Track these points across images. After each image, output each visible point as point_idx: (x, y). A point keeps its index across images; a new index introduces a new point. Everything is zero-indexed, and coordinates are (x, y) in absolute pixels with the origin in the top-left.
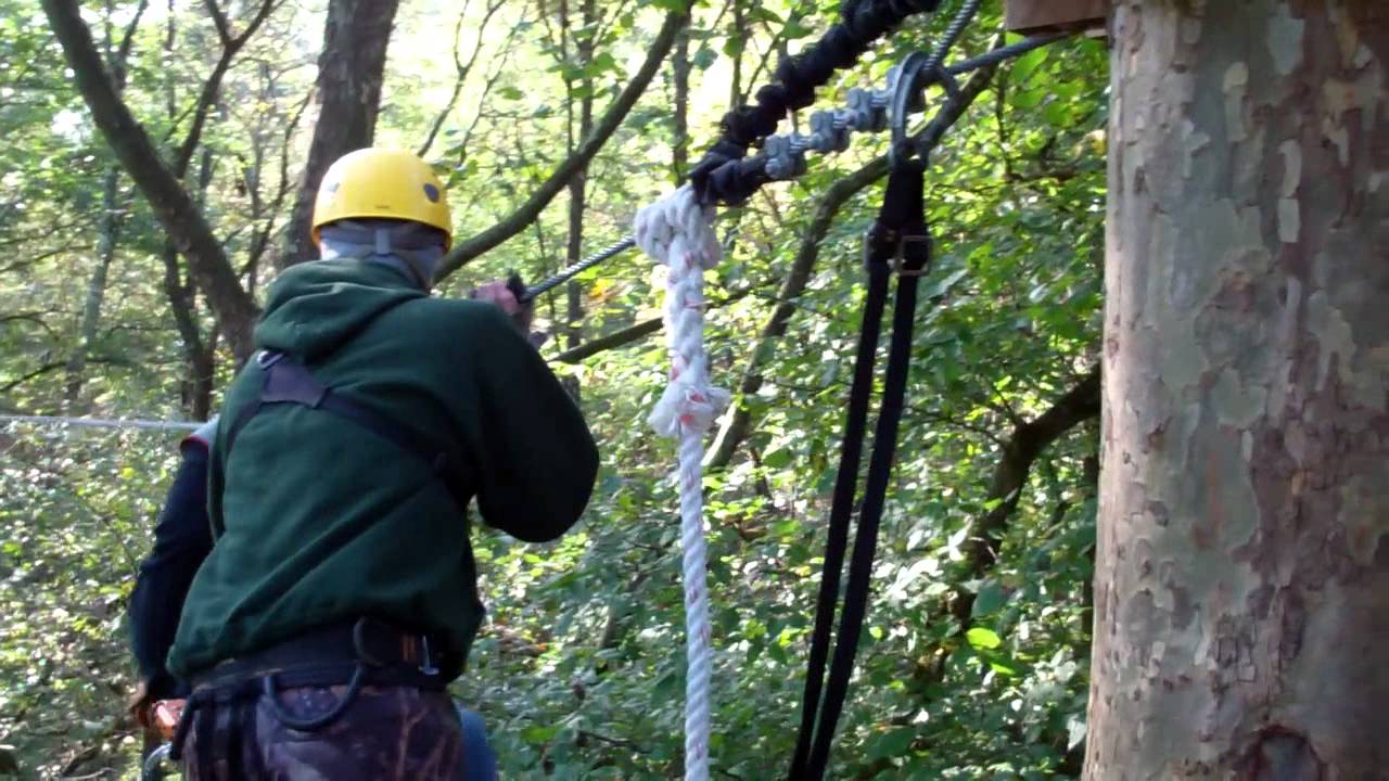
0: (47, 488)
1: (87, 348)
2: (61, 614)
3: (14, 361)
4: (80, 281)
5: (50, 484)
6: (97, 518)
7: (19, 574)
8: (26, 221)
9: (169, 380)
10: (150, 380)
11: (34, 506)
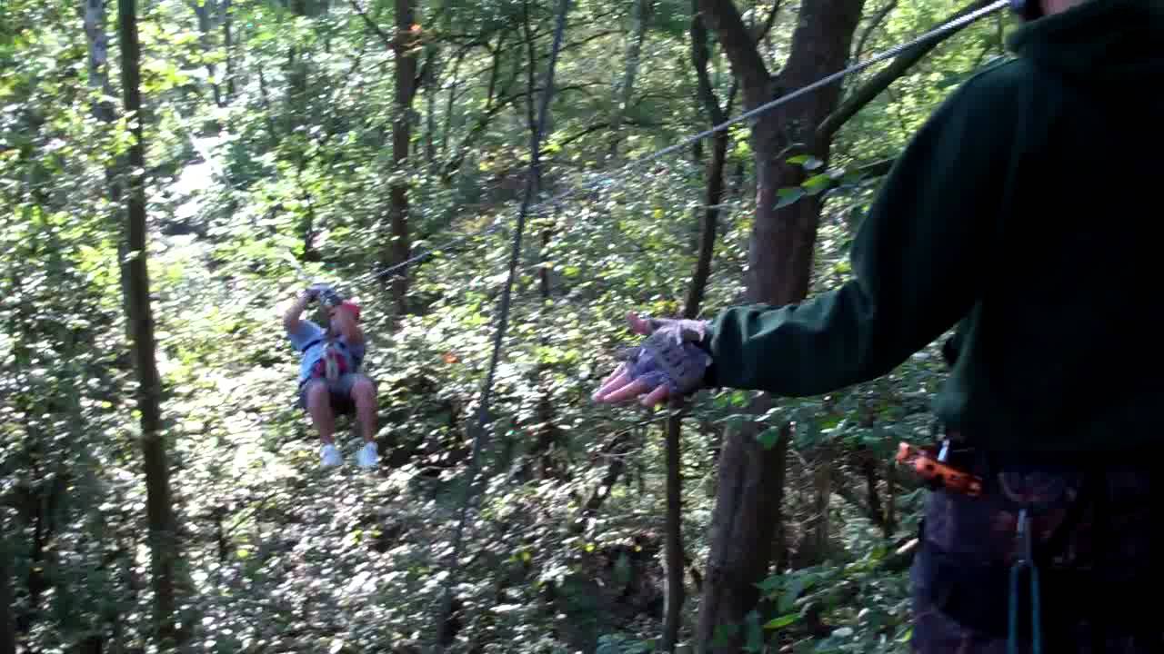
0: (596, 224)
1: (624, 112)
2: (606, 324)
3: (568, 124)
4: (615, 59)
5: (597, 221)
6: (635, 248)
7: (575, 292)
8: (578, 10)
9: (684, 140)
10: (669, 137)
11: (586, 238)
